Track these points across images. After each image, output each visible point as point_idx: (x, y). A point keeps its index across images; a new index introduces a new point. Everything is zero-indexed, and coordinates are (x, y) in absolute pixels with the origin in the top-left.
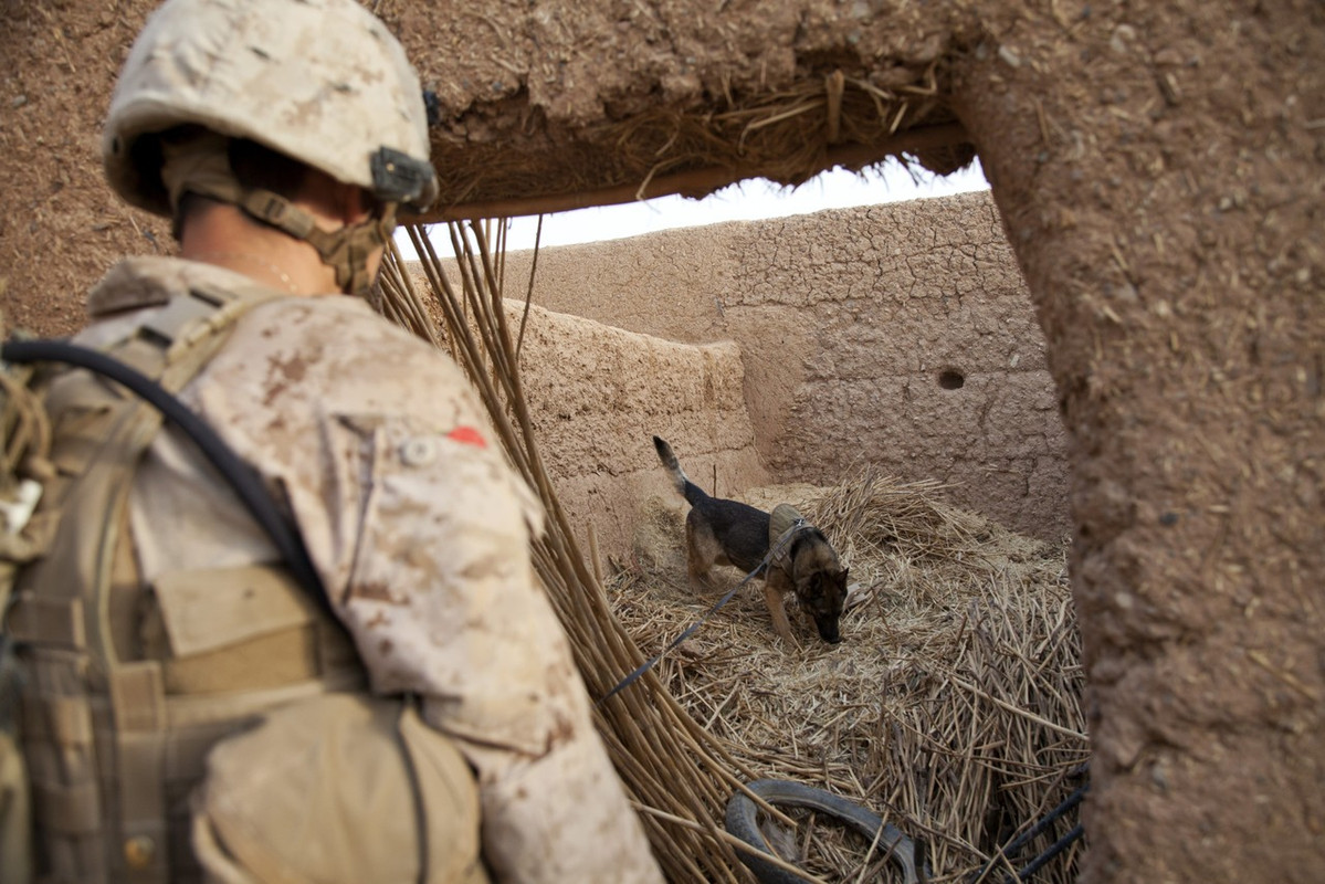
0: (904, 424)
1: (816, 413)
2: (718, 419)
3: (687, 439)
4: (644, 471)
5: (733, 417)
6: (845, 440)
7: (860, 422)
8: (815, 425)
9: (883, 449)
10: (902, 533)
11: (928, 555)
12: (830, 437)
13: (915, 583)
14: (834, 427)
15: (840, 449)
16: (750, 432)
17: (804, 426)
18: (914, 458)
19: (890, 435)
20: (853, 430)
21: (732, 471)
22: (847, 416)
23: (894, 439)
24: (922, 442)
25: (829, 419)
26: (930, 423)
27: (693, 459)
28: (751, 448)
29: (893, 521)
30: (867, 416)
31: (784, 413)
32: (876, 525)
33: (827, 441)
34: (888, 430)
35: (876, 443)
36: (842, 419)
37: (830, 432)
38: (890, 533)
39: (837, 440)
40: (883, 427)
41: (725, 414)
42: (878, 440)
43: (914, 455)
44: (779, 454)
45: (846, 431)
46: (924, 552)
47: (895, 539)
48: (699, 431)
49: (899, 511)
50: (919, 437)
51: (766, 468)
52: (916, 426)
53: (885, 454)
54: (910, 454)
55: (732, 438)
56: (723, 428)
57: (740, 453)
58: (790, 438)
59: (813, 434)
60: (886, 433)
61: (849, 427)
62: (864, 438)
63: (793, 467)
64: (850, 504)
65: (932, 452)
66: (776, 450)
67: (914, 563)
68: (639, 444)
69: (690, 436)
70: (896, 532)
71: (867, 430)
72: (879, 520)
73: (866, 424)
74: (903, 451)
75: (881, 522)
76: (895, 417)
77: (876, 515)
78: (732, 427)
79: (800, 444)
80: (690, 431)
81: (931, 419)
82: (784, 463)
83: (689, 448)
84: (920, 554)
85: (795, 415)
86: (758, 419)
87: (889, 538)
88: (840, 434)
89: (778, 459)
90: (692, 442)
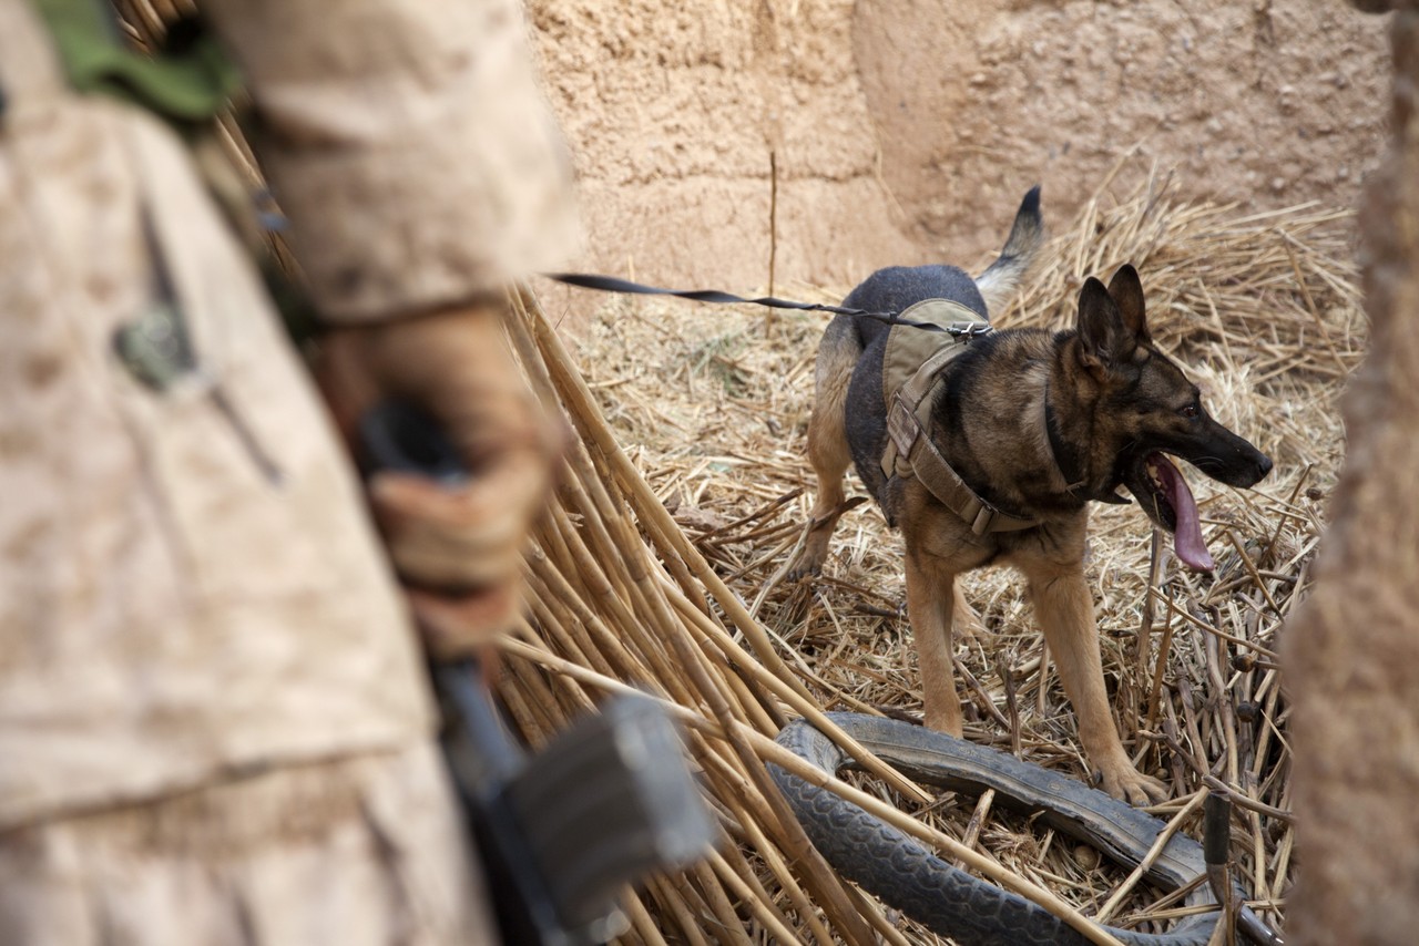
0: (1257, 105)
1: (1034, 90)
2: (787, 99)
3: (708, 135)
4: (598, 184)
5: (825, 102)
6: (1104, 155)
7: (1142, 105)
8: (1032, 121)
9: (1202, 172)
10: (1233, 323)
11: (1295, 371)
12: (1067, 147)
13: (1258, 420)
14: (1079, 124)
15: (1092, 177)
16: (867, 143)
17: (1001, 123)
18: (1279, 193)
19: (1219, 137)
20: (1126, 126)
21: (822, 228)
22: (1109, 93)
23: (1229, 145)
24: (1302, 149)
25: (1066, 103)
26: (1323, 101)
27: (722, 184)
28: (871, 183)
29: (1209, 296)
30: (1164, 88)
31: (953, 93)
32: (1168, 304)
33: (1060, 159)
34: (1214, 123)
35: (1182, 158)
36: (1097, 102)
37: (1065, 134)
38: (1203, 324)
39: (1086, 154)
40: (1201, 117)
41: (804, 91)
42: (1188, 149)
43: (1279, 183)
44: (941, 196)
45: (1109, 131)
46: (1285, 362)
47: (1216, 338)
48: (738, 119)
49: (1226, 274)
50: (1294, 139)
51: (908, 232)
52: (1286, 111)
53: (1205, 184)
54: (1269, 180)
55: (824, 152)
56: (799, 124)
57: (841, 189)
58: (967, 154)
59: (1025, 143)
60: (1210, 131)
61: (1115, 120)
62: (1151, 144)
63: (973, 229)
64: (1105, 256)
65: (1326, 174)
66: (932, 188)
67: (1262, 390)
68: (588, 117)
69: (715, 128)
70: (1216, 319)
71: (1161, 127)
72: (1173, 291)
73: (1158, 111)
74: (1251, 175)
75: (1181, 298)
76: (1233, 90)
77: (1167, 282)
78: (821, 124)
79: (992, 170)
80: (716, 114)
81: (1327, 90)
82: (956, 219)
83: (711, 156)
84: (1273, 368)
85: (981, 96)
86: (888, 110)
87: (1201, 335)
88: (1092, 140)
89: (939, 209)
90: (722, 143)
